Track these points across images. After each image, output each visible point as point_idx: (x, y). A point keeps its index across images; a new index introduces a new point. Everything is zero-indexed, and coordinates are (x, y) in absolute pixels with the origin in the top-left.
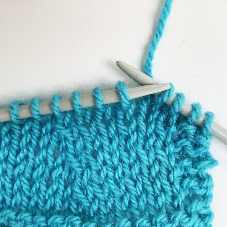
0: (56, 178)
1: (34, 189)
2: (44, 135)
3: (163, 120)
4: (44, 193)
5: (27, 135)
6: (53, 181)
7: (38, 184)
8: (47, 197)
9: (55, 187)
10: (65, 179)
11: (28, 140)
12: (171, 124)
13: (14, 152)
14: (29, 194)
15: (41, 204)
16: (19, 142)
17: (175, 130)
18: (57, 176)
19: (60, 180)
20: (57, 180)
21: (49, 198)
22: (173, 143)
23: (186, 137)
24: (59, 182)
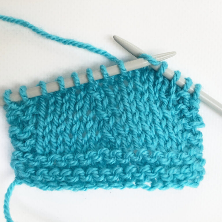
0: (89, 129)
1: (73, 140)
2: (79, 101)
3: (164, 91)
4: (81, 141)
5: (66, 103)
6: (87, 131)
7: (76, 136)
8: (83, 143)
9: (89, 136)
10: (96, 129)
11: (67, 107)
12: (171, 93)
13: (57, 117)
14: (70, 144)
15: (79, 148)
16: (61, 109)
17: (175, 98)
18: (90, 127)
19: (93, 130)
20: (90, 130)
21: (85, 143)
22: (174, 107)
23: (183, 103)
24: (92, 131)
